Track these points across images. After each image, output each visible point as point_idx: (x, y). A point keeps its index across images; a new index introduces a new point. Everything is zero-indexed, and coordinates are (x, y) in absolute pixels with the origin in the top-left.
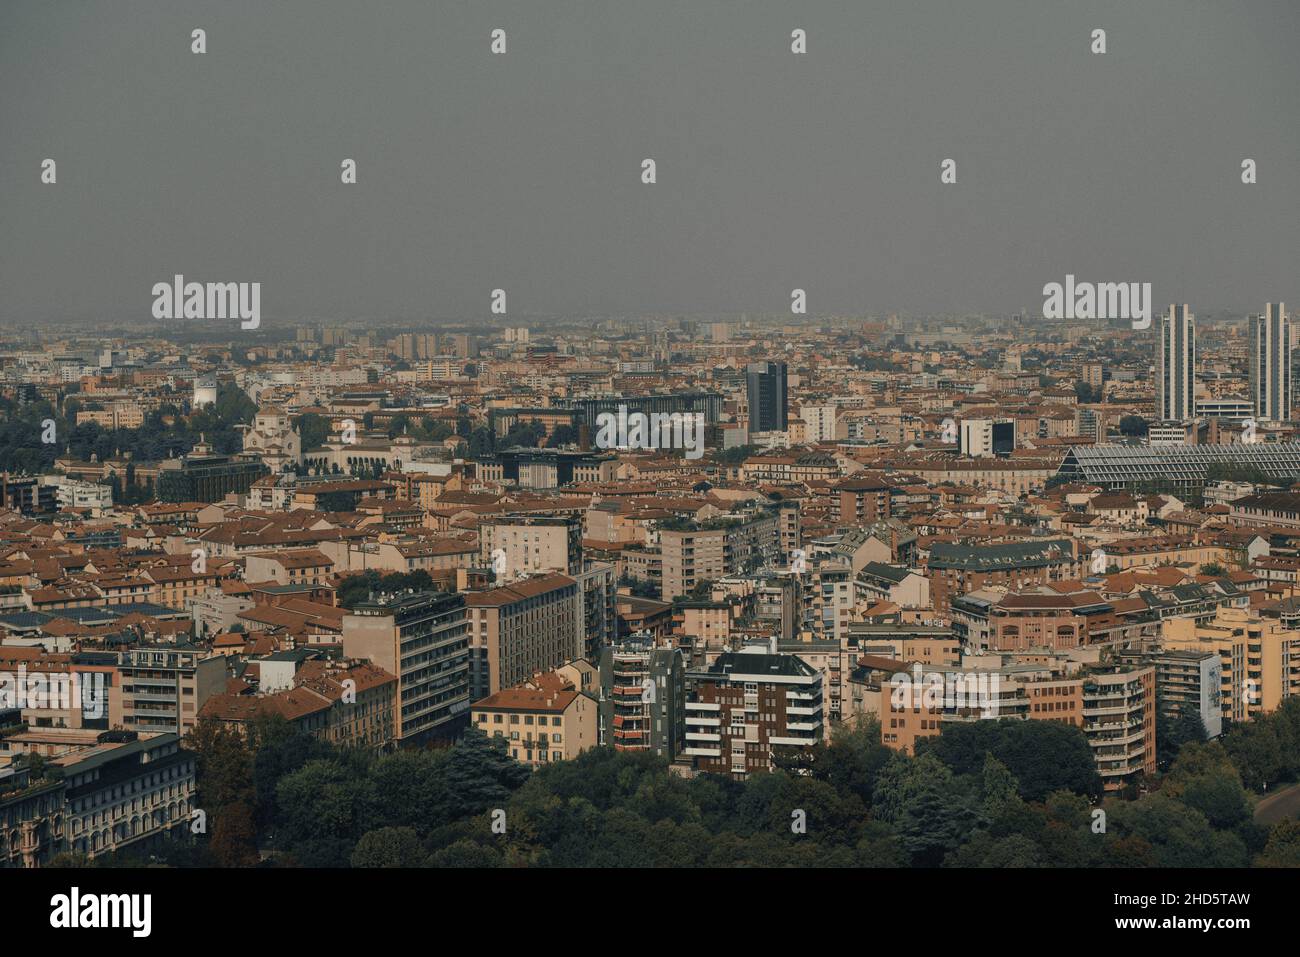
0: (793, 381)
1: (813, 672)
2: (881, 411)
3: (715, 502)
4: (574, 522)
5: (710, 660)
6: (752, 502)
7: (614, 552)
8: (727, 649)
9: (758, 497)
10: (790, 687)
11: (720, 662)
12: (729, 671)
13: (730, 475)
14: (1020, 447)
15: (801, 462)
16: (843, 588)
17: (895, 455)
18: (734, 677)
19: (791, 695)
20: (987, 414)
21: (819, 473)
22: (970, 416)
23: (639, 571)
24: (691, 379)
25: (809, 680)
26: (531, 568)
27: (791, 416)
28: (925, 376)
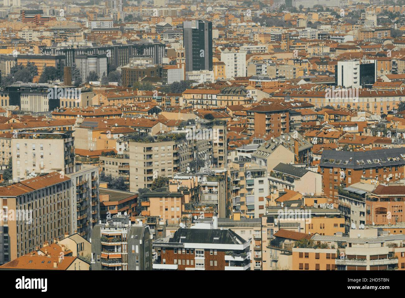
0: (216, 34)
1: (243, 241)
2: (279, 56)
3: (164, 121)
4: (67, 135)
5: (170, 234)
6: (193, 122)
7: (94, 158)
8: (182, 225)
9: (197, 118)
10: (227, 252)
11: (177, 235)
12: (184, 241)
13: (173, 103)
14: (380, 80)
15: (224, 92)
16: (261, 182)
17: (290, 87)
18: (187, 245)
19: (228, 258)
20: (355, 57)
21: (236, 100)
22: (343, 58)
23: (113, 171)
24: (140, 33)
25: (241, 247)
26: (37, 169)
27: (215, 60)
28: (309, 30)
